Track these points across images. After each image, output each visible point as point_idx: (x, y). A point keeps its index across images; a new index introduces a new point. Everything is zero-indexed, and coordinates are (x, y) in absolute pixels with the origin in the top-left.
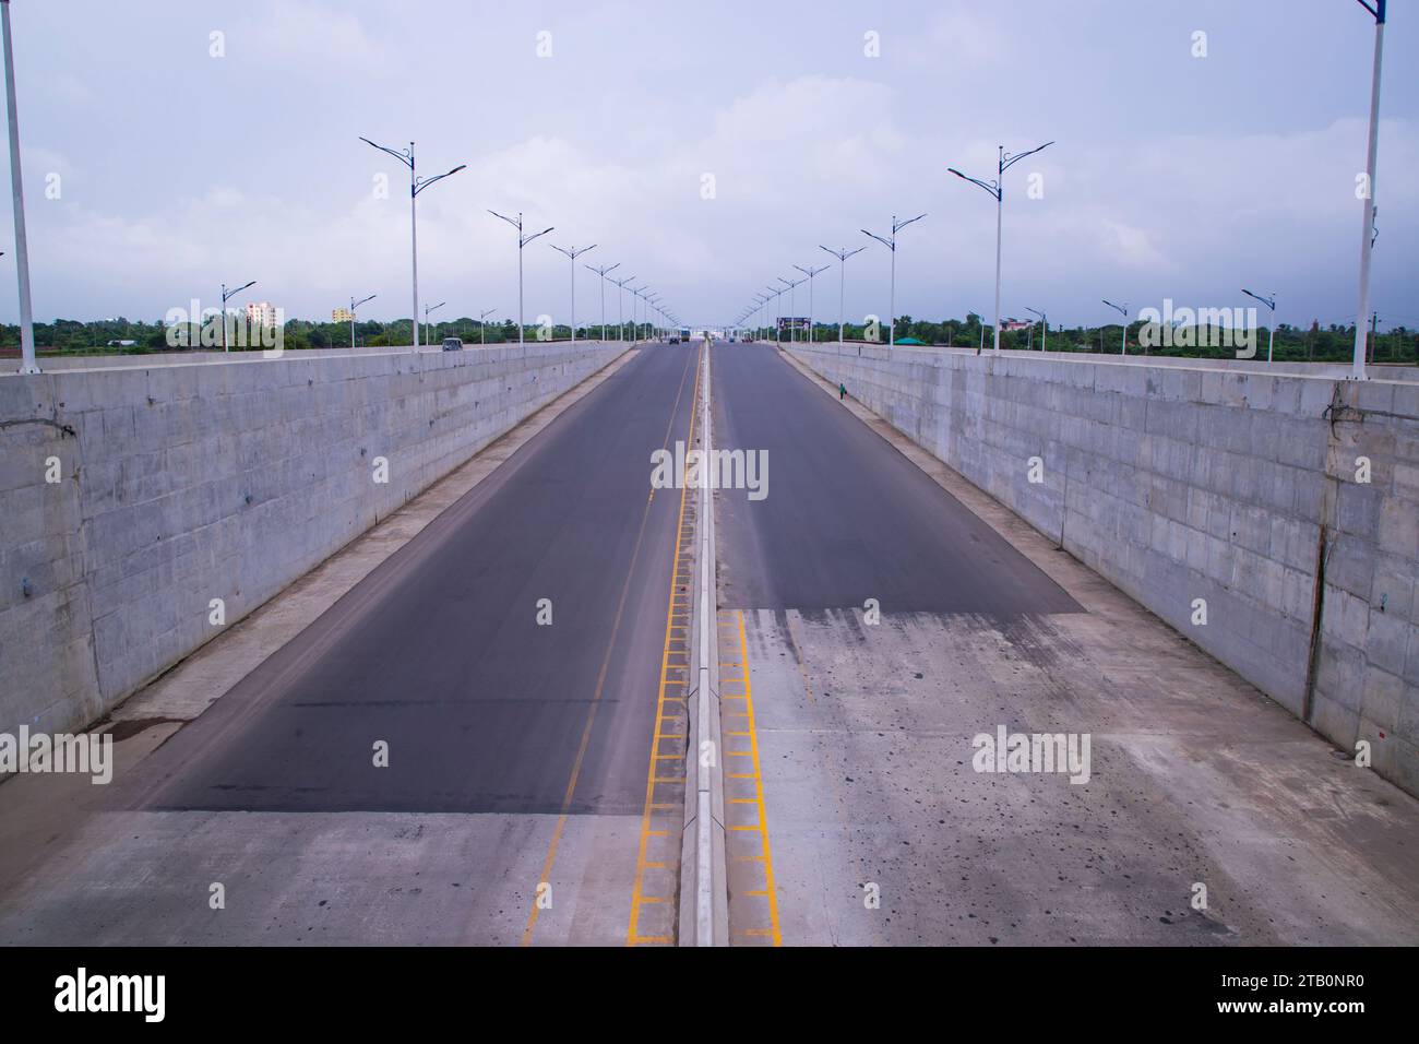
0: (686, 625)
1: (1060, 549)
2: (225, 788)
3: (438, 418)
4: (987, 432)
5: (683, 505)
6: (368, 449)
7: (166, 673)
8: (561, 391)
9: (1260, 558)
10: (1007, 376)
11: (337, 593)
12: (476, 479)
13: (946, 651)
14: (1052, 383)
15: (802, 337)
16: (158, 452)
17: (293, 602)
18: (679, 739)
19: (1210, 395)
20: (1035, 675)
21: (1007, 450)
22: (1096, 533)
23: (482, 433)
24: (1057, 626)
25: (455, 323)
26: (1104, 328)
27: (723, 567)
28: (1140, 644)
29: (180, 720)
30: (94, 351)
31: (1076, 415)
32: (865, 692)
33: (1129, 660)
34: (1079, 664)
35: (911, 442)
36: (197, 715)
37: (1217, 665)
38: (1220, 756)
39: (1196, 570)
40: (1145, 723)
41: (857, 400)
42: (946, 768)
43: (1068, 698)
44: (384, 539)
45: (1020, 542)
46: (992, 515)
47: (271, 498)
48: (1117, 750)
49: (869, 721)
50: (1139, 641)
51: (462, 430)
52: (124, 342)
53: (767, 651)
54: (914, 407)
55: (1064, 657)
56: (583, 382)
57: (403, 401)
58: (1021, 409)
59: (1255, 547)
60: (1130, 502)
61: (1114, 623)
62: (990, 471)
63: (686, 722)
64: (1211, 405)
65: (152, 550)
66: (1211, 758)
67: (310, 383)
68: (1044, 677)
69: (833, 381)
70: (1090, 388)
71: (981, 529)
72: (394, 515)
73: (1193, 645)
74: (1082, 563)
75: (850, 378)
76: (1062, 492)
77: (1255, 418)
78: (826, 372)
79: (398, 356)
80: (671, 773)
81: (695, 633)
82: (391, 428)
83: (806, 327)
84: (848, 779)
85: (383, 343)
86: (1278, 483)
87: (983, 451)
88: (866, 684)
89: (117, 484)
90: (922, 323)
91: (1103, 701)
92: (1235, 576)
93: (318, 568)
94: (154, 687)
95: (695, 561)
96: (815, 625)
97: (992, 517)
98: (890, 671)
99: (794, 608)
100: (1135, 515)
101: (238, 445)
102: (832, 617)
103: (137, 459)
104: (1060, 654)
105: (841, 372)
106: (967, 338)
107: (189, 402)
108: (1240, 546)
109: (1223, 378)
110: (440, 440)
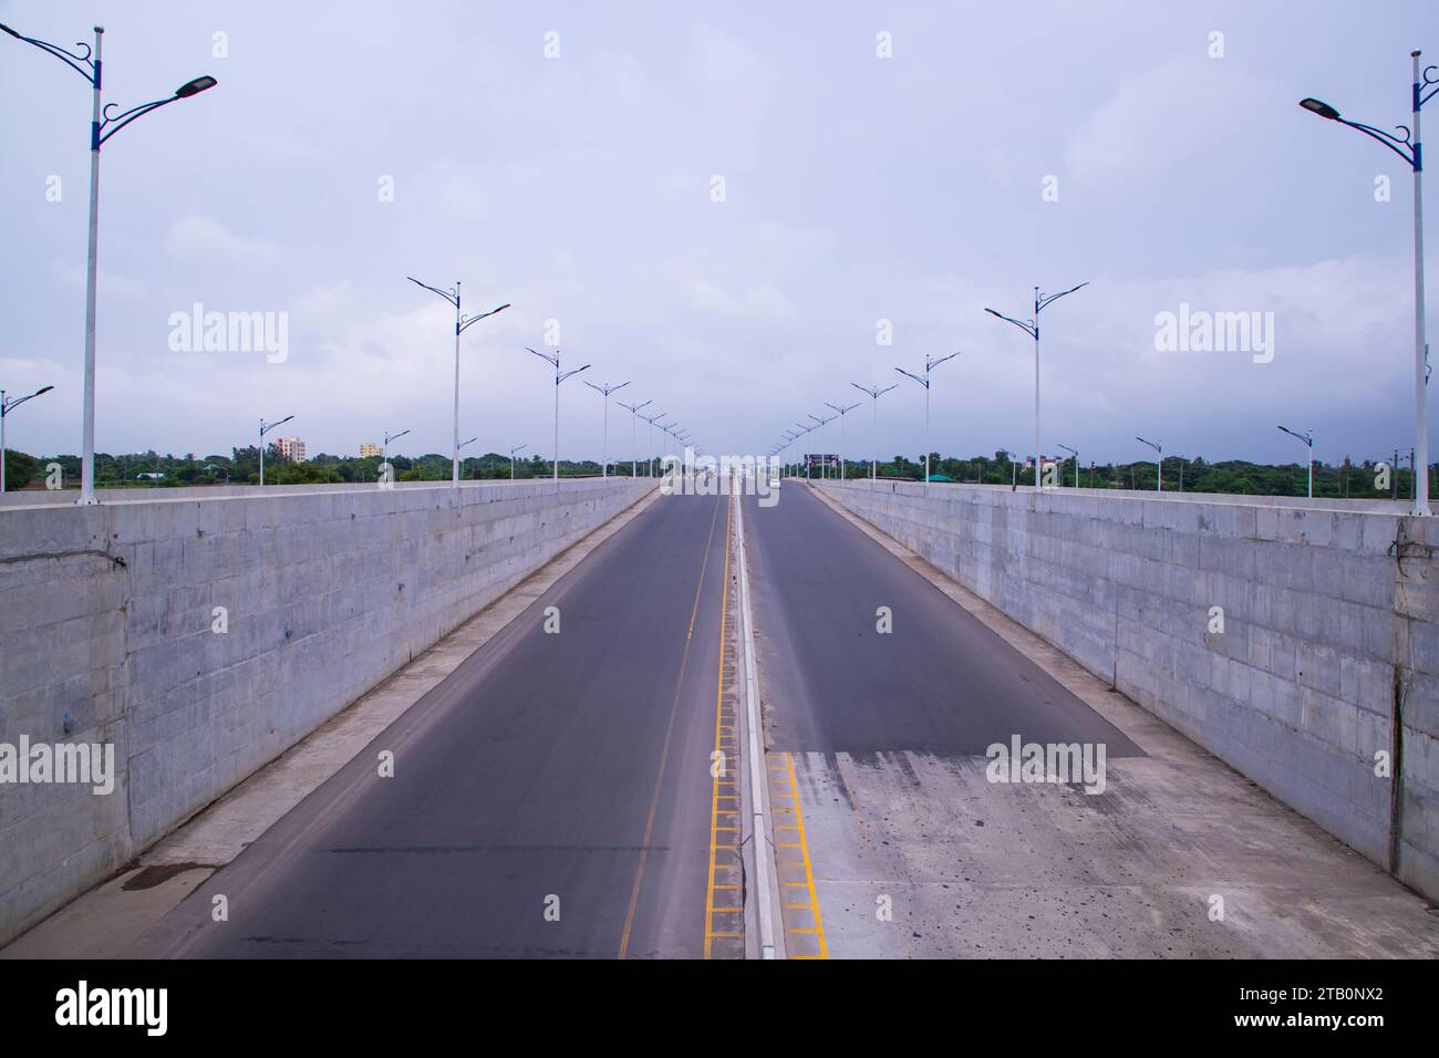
0: (734, 768)
1: (1113, 690)
2: (259, 940)
3: (474, 553)
4: (1030, 569)
5: (722, 644)
6: (406, 585)
7: (197, 815)
8: (592, 527)
9: (1330, 699)
10: (1051, 513)
11: (373, 732)
12: (511, 615)
13: (1006, 797)
14: (1099, 520)
15: (834, 474)
16: (204, 585)
17: (326, 742)
18: (735, 890)
19: (1266, 531)
20: (1101, 823)
21: (1053, 588)
22: (1152, 674)
23: (515, 568)
24: (1119, 771)
25: (482, 459)
26: (1134, 465)
27: (769, 707)
28: (1208, 790)
29: (212, 866)
30: (123, 484)
31: (1124, 552)
32: (924, 841)
33: (1198, 807)
34: (1145, 812)
35: (949, 579)
36: (229, 861)
37: (1290, 813)
38: (1307, 912)
39: (1260, 711)
40: (1222, 875)
41: (892, 538)
42: (1017, 923)
43: (1139, 848)
44: (418, 677)
45: (1071, 681)
46: (1038, 655)
47: (309, 633)
48: (1196, 904)
49: (931, 871)
50: (1205, 786)
51: (496, 565)
52: (153, 475)
53: (819, 796)
54: (952, 544)
55: (1130, 804)
56: (614, 518)
57: (441, 535)
58: (1066, 546)
59: (1324, 688)
60: (1187, 642)
61: (1178, 768)
62: (1035, 609)
63: (741, 873)
64: (1268, 541)
65: (191, 686)
66: (1297, 913)
67: (353, 516)
68: (1112, 825)
69: (867, 518)
70: (1138, 525)
71: (1030, 670)
72: (428, 651)
73: (1263, 791)
74: (1137, 704)
75: (884, 515)
76: (1113, 630)
77: (1316, 554)
78: (859, 509)
79: (438, 491)
80: (730, 928)
81: (745, 777)
82: (428, 563)
83: (834, 464)
84: (915, 935)
85: (414, 478)
86: (1345, 620)
87: (1028, 589)
88: (926, 833)
89: (162, 617)
90: (951, 460)
91: (1174, 850)
92: (1304, 718)
93: (352, 706)
94: (185, 829)
95: (739, 702)
96: (867, 768)
97: (1040, 657)
98: (949, 817)
99: (844, 750)
100: (1192, 655)
101: (280, 579)
102: (883, 759)
103: (183, 591)
104: (1123, 800)
105: (875, 509)
106: (997, 475)
107: (235, 535)
108: (1306, 686)
109: (1279, 515)
110: (475, 574)
